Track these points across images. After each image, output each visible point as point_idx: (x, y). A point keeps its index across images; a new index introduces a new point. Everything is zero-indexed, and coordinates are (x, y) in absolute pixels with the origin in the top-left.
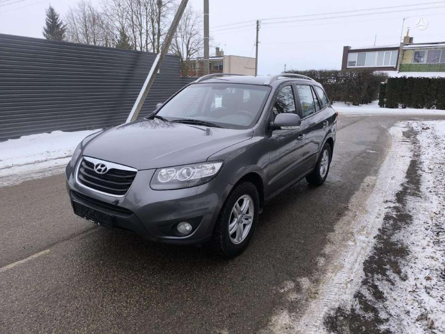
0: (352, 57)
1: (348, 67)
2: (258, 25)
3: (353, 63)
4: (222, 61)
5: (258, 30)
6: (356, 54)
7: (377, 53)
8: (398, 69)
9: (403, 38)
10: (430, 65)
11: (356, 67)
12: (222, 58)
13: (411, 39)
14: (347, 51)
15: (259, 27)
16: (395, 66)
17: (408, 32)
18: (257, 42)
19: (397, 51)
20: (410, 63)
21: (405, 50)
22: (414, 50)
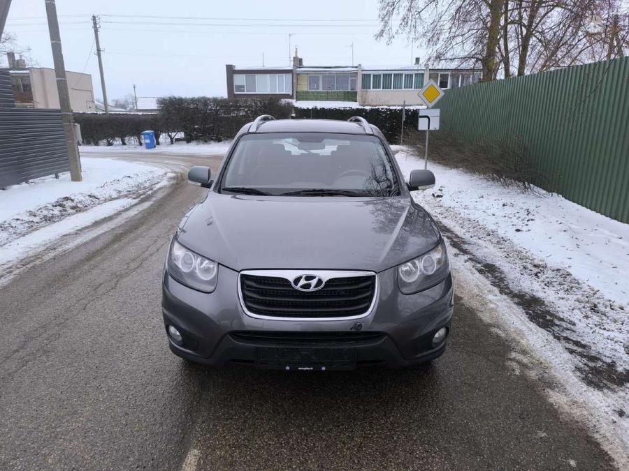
0: (239, 80)
1: (236, 93)
2: (95, 24)
3: (240, 88)
4: (28, 76)
5: (96, 31)
6: (244, 76)
7: (268, 76)
8: (295, 97)
9: (292, 59)
10: (327, 93)
11: (245, 93)
12: (28, 71)
13: (301, 60)
14: (231, 71)
15: (98, 26)
16: (291, 93)
17: (296, 52)
18: (99, 50)
19: (290, 76)
20: (306, 90)
21: (298, 74)
22: (307, 74)
